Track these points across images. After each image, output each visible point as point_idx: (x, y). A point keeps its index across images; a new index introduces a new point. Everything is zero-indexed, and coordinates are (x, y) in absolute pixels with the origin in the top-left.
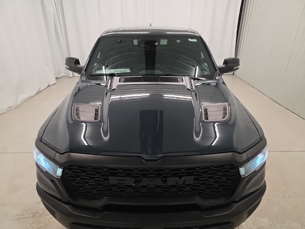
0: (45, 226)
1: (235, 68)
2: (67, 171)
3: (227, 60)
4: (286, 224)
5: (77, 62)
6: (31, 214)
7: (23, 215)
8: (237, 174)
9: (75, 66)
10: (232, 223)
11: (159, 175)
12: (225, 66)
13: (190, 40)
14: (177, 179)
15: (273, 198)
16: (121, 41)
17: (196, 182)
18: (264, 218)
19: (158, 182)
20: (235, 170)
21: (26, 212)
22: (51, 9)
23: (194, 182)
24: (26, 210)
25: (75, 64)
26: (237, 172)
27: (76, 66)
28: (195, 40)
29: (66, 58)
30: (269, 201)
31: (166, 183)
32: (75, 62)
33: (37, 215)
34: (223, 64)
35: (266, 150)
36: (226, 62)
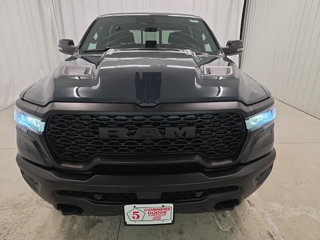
0: (27, 217)
1: (238, 50)
2: (51, 125)
3: (230, 41)
4: (300, 208)
5: (71, 43)
6: (12, 205)
7: (2, 207)
8: (244, 129)
9: (68, 47)
10: (240, 188)
11: (156, 125)
12: (229, 47)
13: (191, 21)
14: (176, 129)
15: (284, 184)
16: (120, 28)
17: (198, 135)
18: (275, 203)
19: (155, 133)
20: (240, 123)
21: (7, 203)
22: (48, 12)
23: (196, 135)
24: (6, 202)
25: (68, 44)
26: (243, 126)
27: (70, 46)
28: (197, 22)
29: (59, 39)
30: (280, 187)
31: (164, 136)
32: (68, 43)
33: (19, 206)
34: (227, 46)
35: (274, 108)
36: (229, 43)
